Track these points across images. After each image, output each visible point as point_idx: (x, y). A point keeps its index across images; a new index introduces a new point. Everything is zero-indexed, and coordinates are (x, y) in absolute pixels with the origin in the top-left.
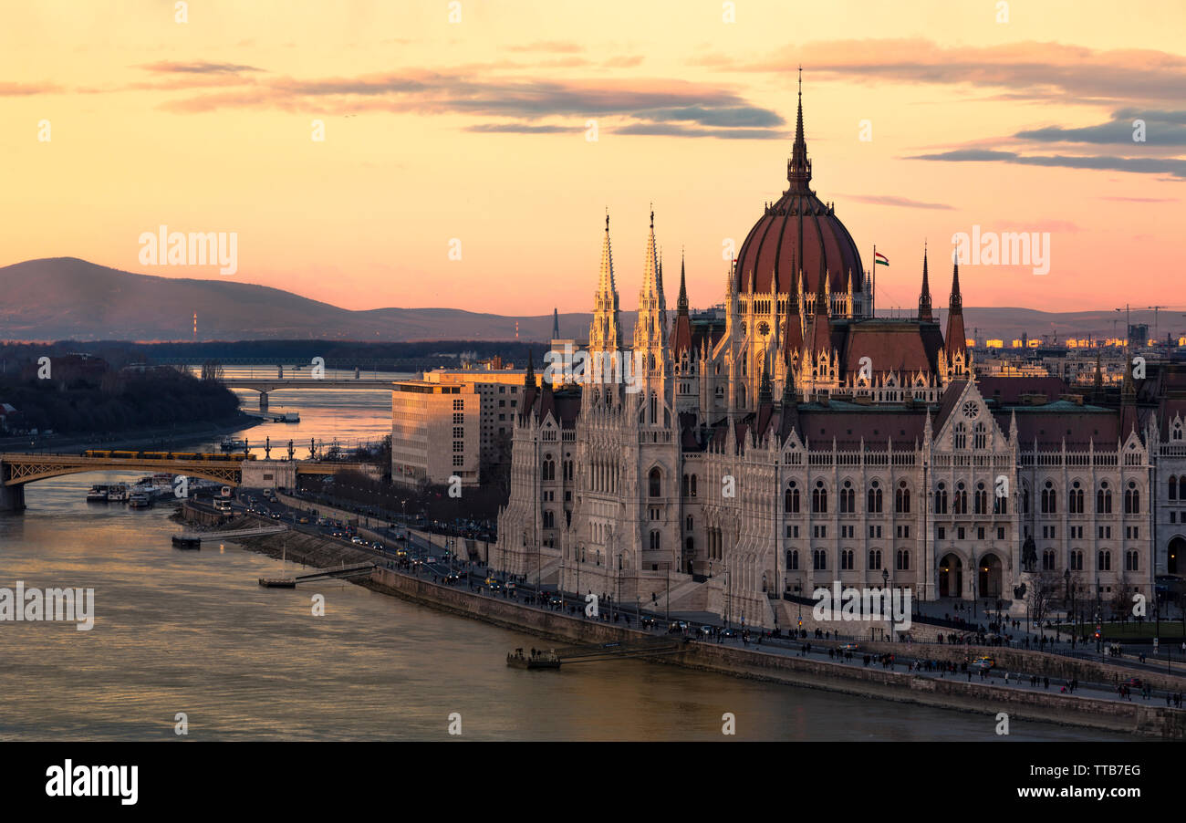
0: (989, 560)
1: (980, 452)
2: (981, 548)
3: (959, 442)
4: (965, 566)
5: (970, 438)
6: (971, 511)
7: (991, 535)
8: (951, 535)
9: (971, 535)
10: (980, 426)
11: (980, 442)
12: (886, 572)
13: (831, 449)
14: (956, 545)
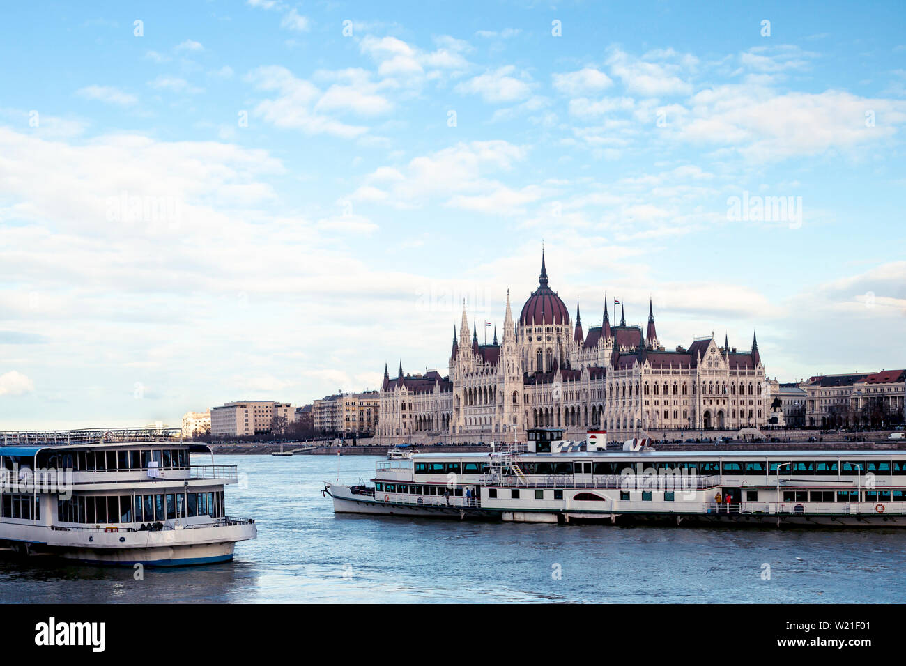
0: (721, 413)
1: (717, 369)
2: (718, 408)
3: (710, 364)
4: (712, 415)
5: (713, 363)
6: (714, 393)
7: (721, 403)
8: (708, 403)
9: (714, 403)
10: (717, 358)
11: (717, 364)
12: (689, 418)
13: (660, 368)
14: (710, 407)
